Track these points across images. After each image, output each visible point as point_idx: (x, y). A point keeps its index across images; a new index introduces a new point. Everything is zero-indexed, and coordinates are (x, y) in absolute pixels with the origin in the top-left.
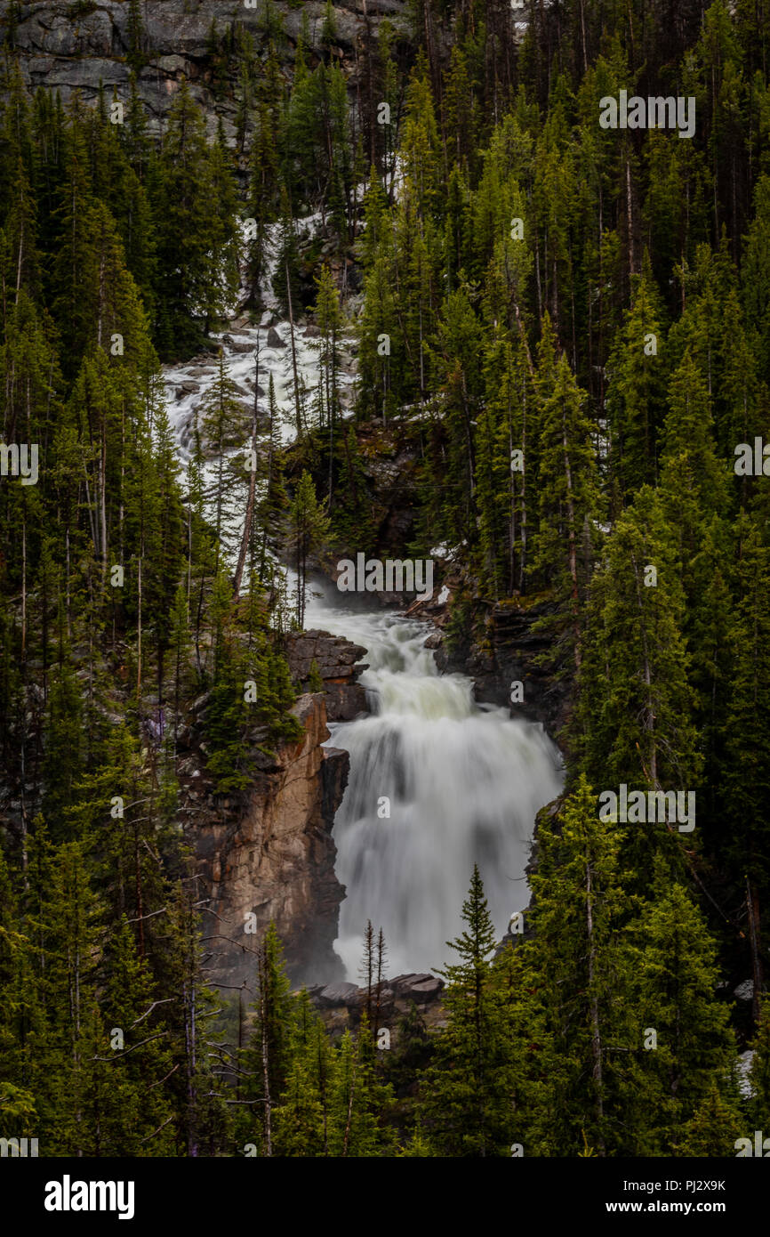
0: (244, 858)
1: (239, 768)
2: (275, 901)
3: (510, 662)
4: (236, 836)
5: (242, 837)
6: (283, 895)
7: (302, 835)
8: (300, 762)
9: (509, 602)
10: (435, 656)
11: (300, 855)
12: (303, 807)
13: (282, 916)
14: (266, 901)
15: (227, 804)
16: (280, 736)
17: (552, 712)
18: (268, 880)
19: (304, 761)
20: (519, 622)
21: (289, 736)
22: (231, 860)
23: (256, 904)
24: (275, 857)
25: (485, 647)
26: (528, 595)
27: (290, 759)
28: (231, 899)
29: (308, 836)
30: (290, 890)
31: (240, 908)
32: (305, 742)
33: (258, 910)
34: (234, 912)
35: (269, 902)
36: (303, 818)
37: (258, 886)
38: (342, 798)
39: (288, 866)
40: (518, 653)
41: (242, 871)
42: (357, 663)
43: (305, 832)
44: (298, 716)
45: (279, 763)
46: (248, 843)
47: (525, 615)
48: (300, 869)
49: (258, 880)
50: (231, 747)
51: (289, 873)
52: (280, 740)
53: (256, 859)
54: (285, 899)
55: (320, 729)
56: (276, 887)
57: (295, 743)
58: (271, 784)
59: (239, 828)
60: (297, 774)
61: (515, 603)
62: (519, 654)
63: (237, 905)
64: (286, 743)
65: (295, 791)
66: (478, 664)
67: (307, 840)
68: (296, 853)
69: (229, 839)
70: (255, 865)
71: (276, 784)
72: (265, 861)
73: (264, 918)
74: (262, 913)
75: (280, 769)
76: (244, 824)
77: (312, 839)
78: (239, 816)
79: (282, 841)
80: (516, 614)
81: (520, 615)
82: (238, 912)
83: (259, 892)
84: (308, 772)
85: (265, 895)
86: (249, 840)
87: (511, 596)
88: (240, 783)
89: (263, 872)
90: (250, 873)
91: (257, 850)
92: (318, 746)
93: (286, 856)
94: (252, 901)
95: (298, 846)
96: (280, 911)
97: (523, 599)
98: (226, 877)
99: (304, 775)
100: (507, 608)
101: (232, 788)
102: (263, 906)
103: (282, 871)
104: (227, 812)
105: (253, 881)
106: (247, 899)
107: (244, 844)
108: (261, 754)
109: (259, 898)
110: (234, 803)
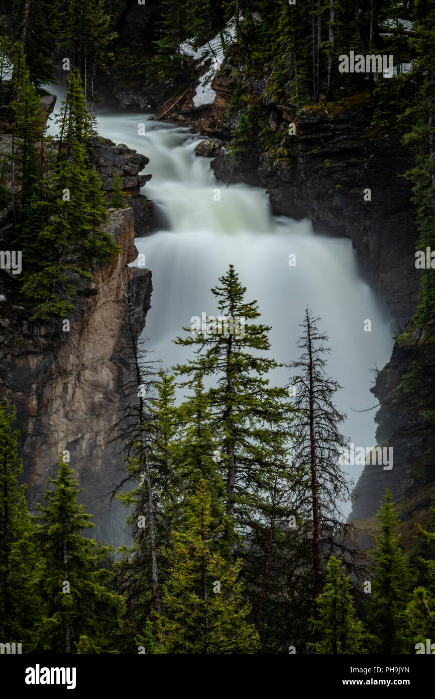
0: (59, 390)
1: (57, 292)
2: (87, 436)
3: (316, 172)
4: (53, 366)
5: (58, 368)
6: (95, 429)
7: (110, 363)
8: (110, 284)
9: (315, 107)
10: (213, 166)
11: (108, 385)
12: (112, 333)
13: (95, 452)
14: (79, 436)
15: (43, 331)
16: (96, 256)
17: (365, 226)
18: (81, 413)
19: (114, 283)
20: (327, 129)
21: (104, 256)
22: (47, 392)
23: (71, 439)
24: (87, 388)
25: (281, 156)
26: (336, 100)
27: (103, 280)
28: (47, 435)
29: (115, 363)
30: (102, 423)
31: (55, 444)
32: (116, 262)
33: (71, 446)
34: (49, 449)
35: (82, 437)
36: (111, 343)
37: (71, 420)
38: (144, 321)
39: (98, 397)
40: (327, 163)
41: (57, 404)
42: (140, 174)
43: (111, 360)
44: (111, 234)
45: (93, 286)
46: (64, 373)
47: (332, 122)
48: (110, 400)
49: (72, 414)
50: (50, 269)
51: (101, 404)
52: (95, 260)
53: (70, 391)
54: (97, 434)
55: (129, 247)
56: (88, 421)
57: (109, 263)
58: (85, 308)
59: (56, 358)
60: (107, 297)
61: (323, 109)
62: (328, 165)
63: (53, 441)
64: (100, 264)
65: (105, 316)
66: (273, 174)
67: (115, 367)
68: (105, 383)
69: (46, 370)
70: (69, 397)
71: (90, 308)
72: (79, 392)
73: (77, 454)
74: (75, 449)
75: (95, 292)
76: (61, 353)
77: (119, 368)
78: (55, 345)
79: (92, 370)
80: (323, 120)
81: (328, 121)
82: (54, 449)
83: (72, 427)
84: (117, 295)
85: (79, 429)
86: (65, 371)
87: (317, 101)
88: (60, 309)
89: (77, 405)
90: (64, 406)
91: (72, 379)
92: (126, 266)
93: (96, 386)
94: (66, 436)
95: (106, 375)
96: (93, 446)
97: (330, 104)
98: (43, 411)
99: (113, 297)
100: (314, 114)
101: (51, 314)
102: (76, 441)
103: (93, 403)
104: (43, 340)
105: (66, 416)
106: (62, 435)
107: (60, 374)
108: (76, 276)
109: (74, 433)
110: (52, 331)
